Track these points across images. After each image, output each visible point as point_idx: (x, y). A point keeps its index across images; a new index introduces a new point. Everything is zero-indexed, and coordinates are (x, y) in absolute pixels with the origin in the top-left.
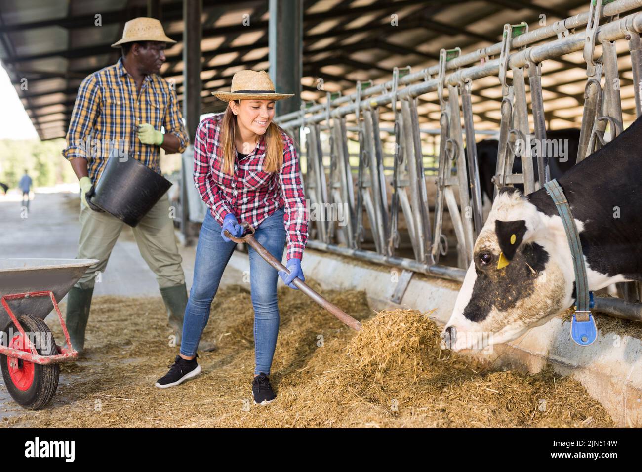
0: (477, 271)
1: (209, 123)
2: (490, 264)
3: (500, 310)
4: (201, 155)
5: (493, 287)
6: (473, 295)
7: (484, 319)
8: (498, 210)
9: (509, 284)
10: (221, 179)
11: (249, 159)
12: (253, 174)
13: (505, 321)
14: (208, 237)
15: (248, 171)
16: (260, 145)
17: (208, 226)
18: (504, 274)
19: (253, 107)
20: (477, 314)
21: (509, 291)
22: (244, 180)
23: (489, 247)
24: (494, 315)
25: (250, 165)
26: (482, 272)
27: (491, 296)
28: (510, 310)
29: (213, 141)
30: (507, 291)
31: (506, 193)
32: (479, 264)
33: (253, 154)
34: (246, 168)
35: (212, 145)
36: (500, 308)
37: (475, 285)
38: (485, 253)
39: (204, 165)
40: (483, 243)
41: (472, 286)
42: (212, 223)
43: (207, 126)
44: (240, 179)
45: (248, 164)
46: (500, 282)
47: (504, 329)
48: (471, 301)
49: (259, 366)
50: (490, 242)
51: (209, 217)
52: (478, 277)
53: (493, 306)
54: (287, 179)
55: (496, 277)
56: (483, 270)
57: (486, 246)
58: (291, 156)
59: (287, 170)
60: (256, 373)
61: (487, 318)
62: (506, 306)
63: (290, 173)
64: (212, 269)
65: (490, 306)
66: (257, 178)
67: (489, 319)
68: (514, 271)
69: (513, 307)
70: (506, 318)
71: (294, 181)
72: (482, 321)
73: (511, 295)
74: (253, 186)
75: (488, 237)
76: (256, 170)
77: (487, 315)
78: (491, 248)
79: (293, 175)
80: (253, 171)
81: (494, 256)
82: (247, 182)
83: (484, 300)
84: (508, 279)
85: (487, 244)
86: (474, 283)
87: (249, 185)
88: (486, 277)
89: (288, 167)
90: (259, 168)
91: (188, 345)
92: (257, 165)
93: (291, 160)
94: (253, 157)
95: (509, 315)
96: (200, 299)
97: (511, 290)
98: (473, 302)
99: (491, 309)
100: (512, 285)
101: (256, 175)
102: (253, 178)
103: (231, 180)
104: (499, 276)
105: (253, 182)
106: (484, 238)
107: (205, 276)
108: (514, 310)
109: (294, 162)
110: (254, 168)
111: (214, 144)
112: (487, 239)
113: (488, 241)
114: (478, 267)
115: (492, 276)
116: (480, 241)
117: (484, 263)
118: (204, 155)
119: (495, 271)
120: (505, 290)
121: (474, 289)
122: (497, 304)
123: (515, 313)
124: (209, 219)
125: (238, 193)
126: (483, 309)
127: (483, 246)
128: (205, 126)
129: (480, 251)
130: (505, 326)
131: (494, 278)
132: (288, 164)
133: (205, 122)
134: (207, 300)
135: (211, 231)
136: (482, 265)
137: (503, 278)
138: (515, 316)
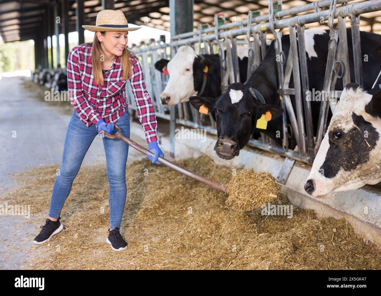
0: (330, 142)
1: (79, 50)
2: (341, 138)
3: (346, 170)
4: (75, 74)
5: (342, 155)
6: (326, 158)
7: (335, 176)
8: (347, 101)
9: (353, 153)
10: (90, 90)
11: (109, 73)
12: (113, 84)
13: (349, 178)
14: (75, 132)
15: (110, 82)
16: (116, 62)
17: (75, 124)
18: (350, 146)
19: (116, 37)
20: (329, 172)
21: (352, 158)
22: (107, 89)
23: (341, 127)
24: (341, 173)
25: (111, 78)
26: (334, 144)
27: (340, 160)
28: (352, 171)
29: (83, 63)
30: (351, 158)
31: (351, 89)
32: (333, 138)
33: (112, 68)
34: (108, 80)
35: (82, 66)
36: (346, 169)
37: (328, 152)
38: (338, 131)
39: (78, 82)
40: (336, 125)
41: (326, 152)
42: (78, 122)
43: (78, 52)
44: (104, 89)
45: (109, 76)
46: (347, 151)
47: (348, 183)
48: (325, 162)
49: (114, 223)
50: (341, 124)
51: (75, 118)
52: (330, 147)
53: (341, 167)
54: (137, 85)
55: (345, 148)
56: (335, 143)
57: (338, 127)
58: (138, 69)
59: (136, 79)
60: (112, 228)
61: (336, 175)
62: (349, 168)
63: (139, 81)
64: (77, 155)
65: (339, 167)
66: (116, 87)
67: (338, 176)
68: (357, 144)
69: (354, 169)
70: (349, 176)
71: (141, 86)
72: (333, 177)
73: (354, 161)
74: (113, 93)
75: (339, 120)
76: (116, 81)
77: (337, 173)
78: (342, 128)
79: (141, 82)
80: (113, 81)
81: (344, 133)
82: (109, 90)
83: (334, 163)
84: (353, 149)
85: (339, 125)
86: (327, 150)
87: (110, 92)
88: (337, 147)
89: (137, 76)
90: (118, 79)
91: (56, 210)
92: (116, 77)
93: (139, 71)
94: (112, 71)
95: (352, 174)
96: (67, 177)
97: (354, 157)
98: (326, 163)
99: (340, 169)
100: (355, 154)
101: (116, 84)
102: (113, 86)
103: (97, 90)
104: (347, 147)
105: (113, 89)
106: (336, 121)
107: (72, 160)
108: (355, 171)
109: (140, 72)
110: (114, 79)
111: (84, 65)
112: (339, 122)
113: (340, 123)
114: (332, 140)
115: (342, 147)
116: (333, 123)
117: (336, 137)
118: (78, 74)
119: (344, 144)
120: (350, 157)
121: (327, 154)
122: (344, 166)
123: (356, 173)
124: (75, 120)
125: (100, 101)
126: (333, 169)
127: (336, 127)
128: (76, 52)
129: (334, 130)
130: (349, 181)
131: (344, 148)
132: (137, 74)
133: (76, 50)
134: (72, 177)
135: (78, 128)
136: (335, 139)
137: (350, 149)
138: (356, 175)
